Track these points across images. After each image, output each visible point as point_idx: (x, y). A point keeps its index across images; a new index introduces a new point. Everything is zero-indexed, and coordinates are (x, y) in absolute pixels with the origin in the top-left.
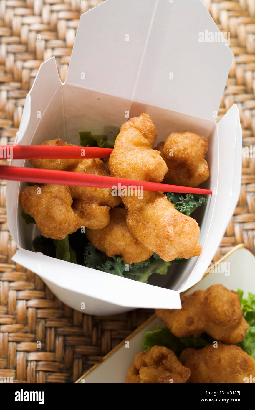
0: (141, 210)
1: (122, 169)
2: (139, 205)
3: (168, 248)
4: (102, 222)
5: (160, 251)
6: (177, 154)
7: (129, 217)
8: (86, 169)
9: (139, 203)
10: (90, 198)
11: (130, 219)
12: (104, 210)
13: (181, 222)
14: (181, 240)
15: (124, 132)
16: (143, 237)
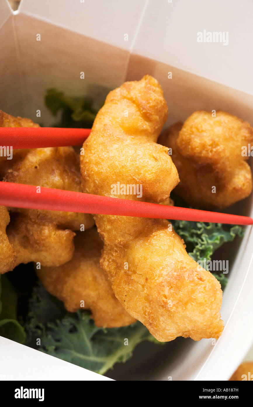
0: (125, 247)
1: (99, 173)
2: (122, 239)
3: (164, 322)
4: (60, 256)
5: (150, 324)
6: (199, 151)
7: (105, 256)
8: (39, 165)
9: (122, 236)
10: (41, 215)
11: (106, 260)
12: (63, 237)
13: (191, 282)
14: (188, 313)
15: (110, 106)
16: (124, 297)
